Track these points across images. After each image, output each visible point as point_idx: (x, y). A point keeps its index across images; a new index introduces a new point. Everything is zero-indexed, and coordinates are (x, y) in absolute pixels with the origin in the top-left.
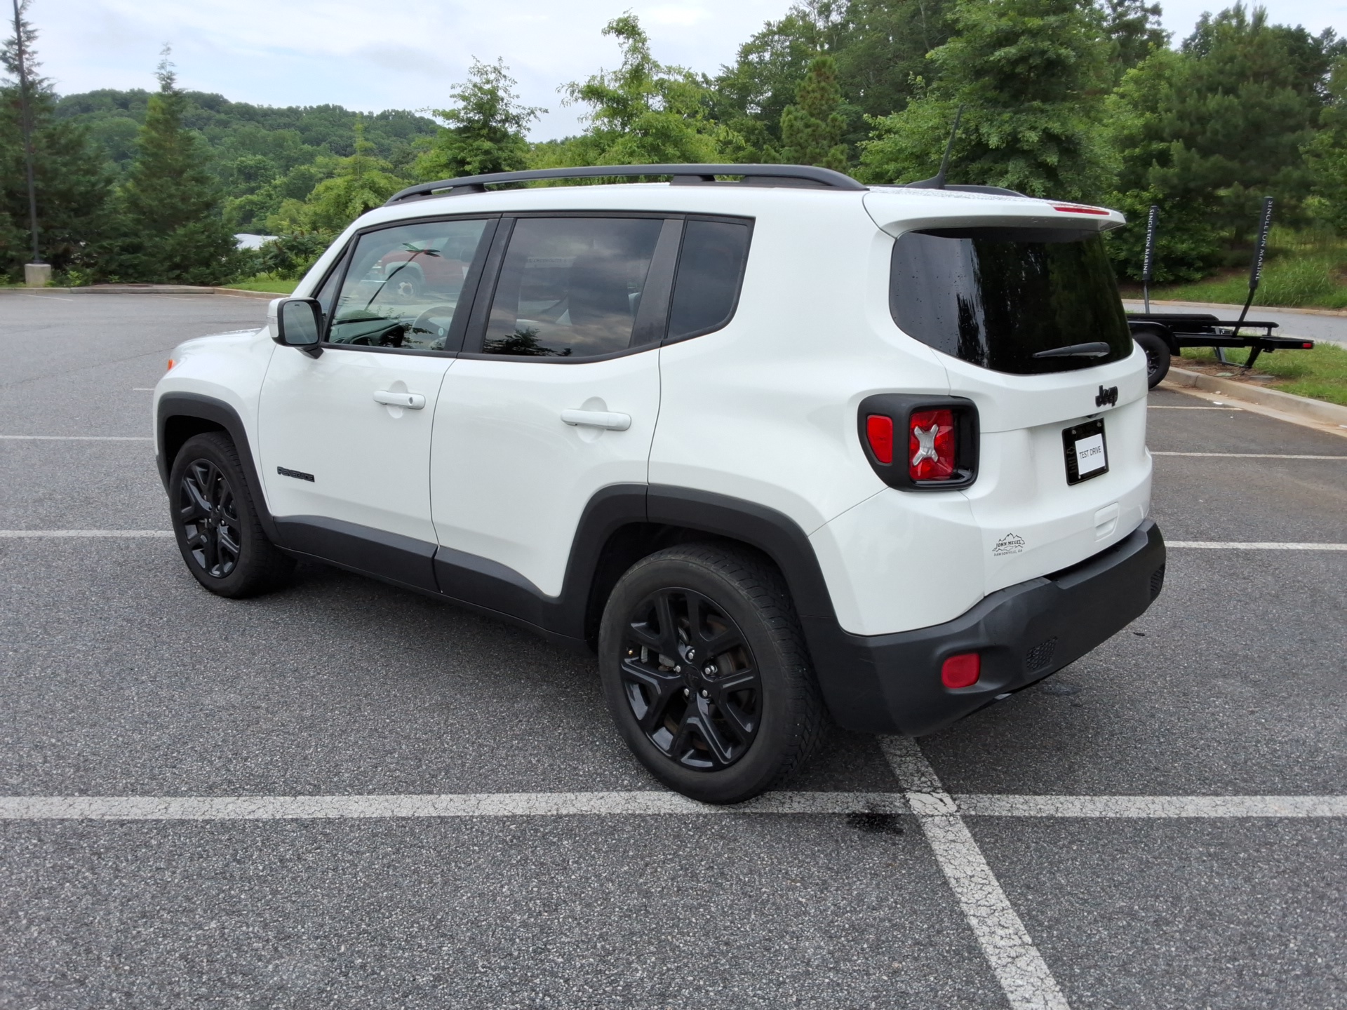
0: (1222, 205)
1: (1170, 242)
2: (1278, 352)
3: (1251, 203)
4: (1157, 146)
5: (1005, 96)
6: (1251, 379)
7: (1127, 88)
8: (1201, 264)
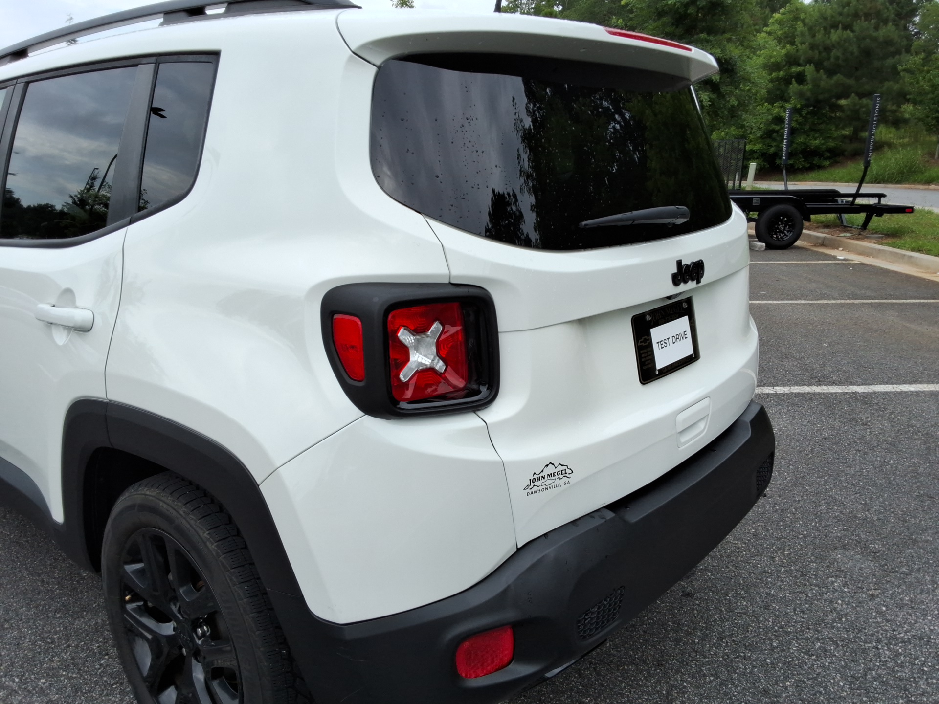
0: (843, 111)
1: (806, 139)
2: (886, 216)
3: (864, 109)
4: (795, 69)
5: (680, 31)
6: (867, 238)
7: (773, 28)
8: (829, 155)
